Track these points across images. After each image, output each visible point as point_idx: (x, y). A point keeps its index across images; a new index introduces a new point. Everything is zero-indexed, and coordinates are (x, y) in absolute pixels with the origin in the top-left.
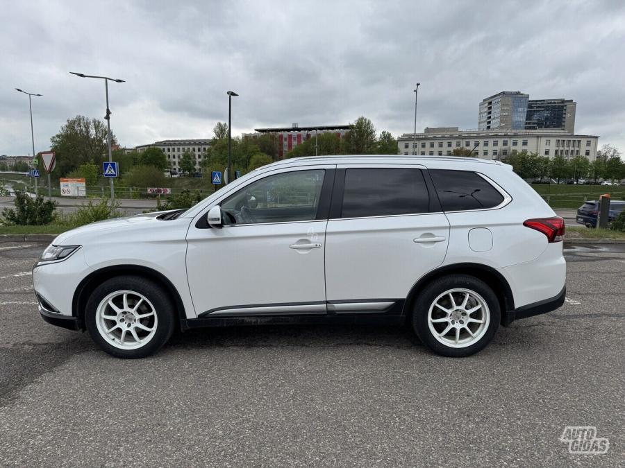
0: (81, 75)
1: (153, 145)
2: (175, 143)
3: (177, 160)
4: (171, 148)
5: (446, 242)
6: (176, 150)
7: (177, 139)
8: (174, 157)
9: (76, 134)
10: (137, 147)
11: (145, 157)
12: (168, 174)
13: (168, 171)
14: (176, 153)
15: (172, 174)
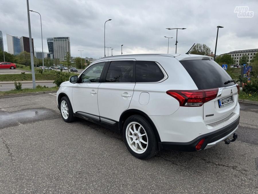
0: (169, 29)
1: (229, 53)
2: (239, 52)
3: (239, 60)
4: (237, 54)
5: (131, 97)
6: (239, 55)
7: (240, 50)
8: (238, 58)
9: (196, 51)
10: (221, 55)
11: (222, 59)
12: (233, 66)
13: (232, 65)
14: (239, 57)
15: (234, 66)
